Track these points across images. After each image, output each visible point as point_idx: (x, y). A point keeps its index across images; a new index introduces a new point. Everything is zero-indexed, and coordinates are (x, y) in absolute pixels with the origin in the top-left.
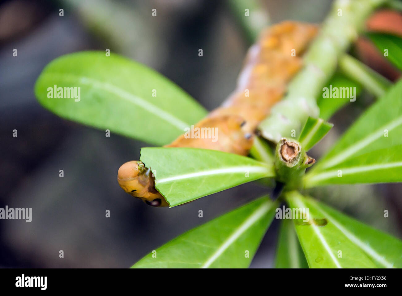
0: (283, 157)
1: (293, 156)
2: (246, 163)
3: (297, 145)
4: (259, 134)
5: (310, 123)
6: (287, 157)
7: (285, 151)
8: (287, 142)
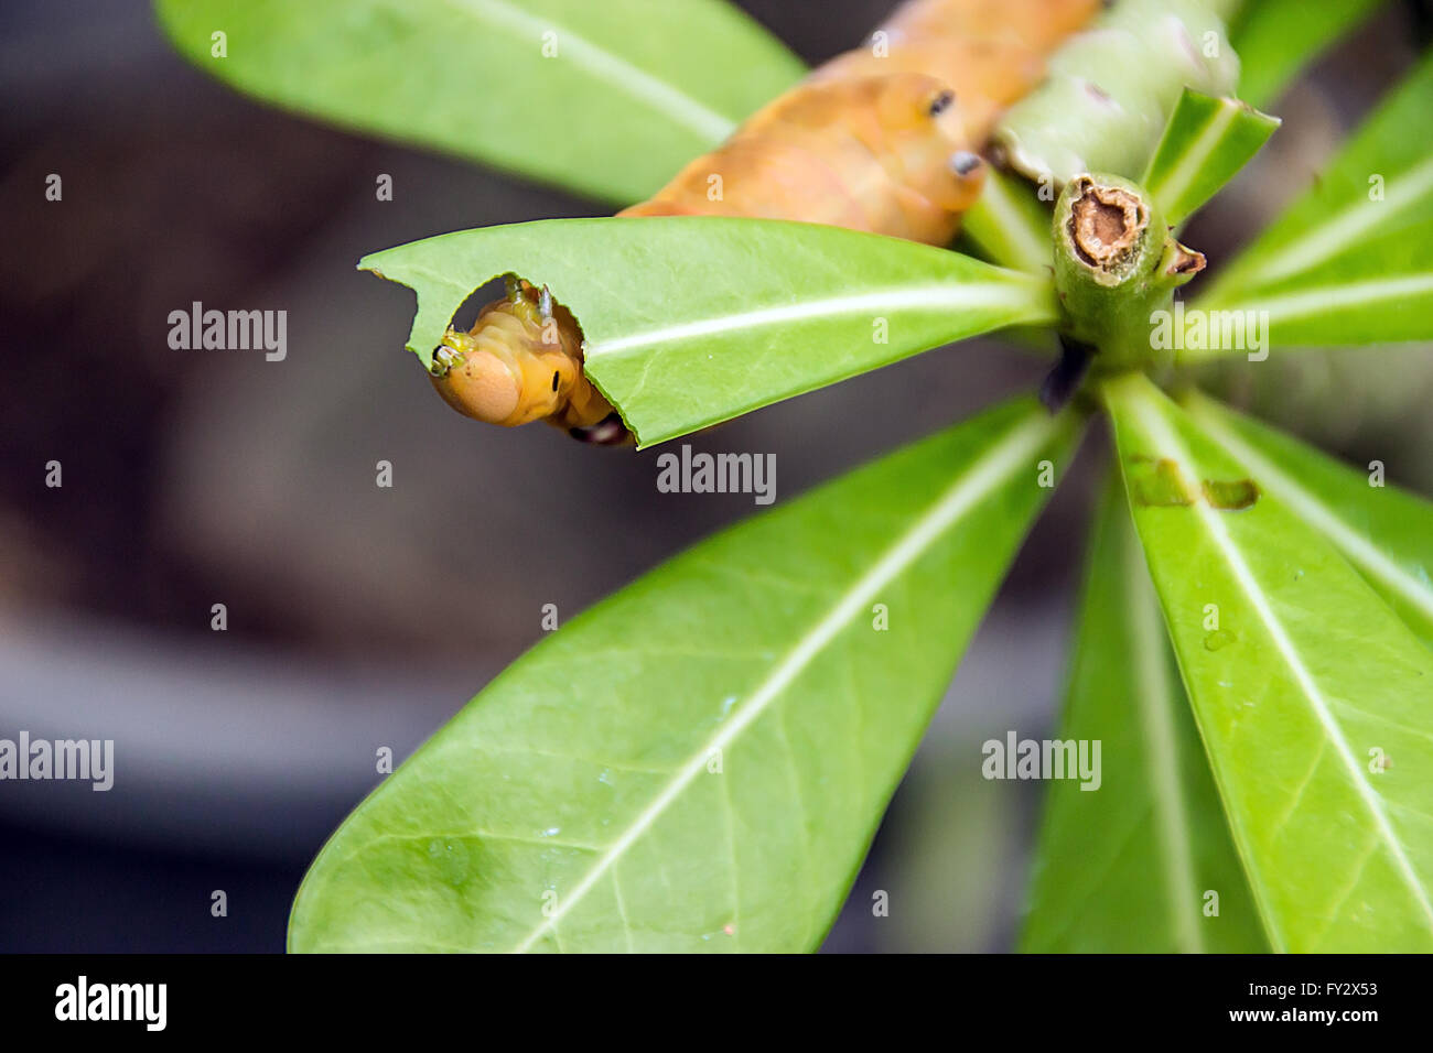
0: (1080, 249)
1: (1121, 244)
2: (939, 274)
3: (1135, 200)
4: (1000, 154)
5: (1190, 114)
6: (1094, 246)
7: (1087, 224)
8: (1096, 190)
